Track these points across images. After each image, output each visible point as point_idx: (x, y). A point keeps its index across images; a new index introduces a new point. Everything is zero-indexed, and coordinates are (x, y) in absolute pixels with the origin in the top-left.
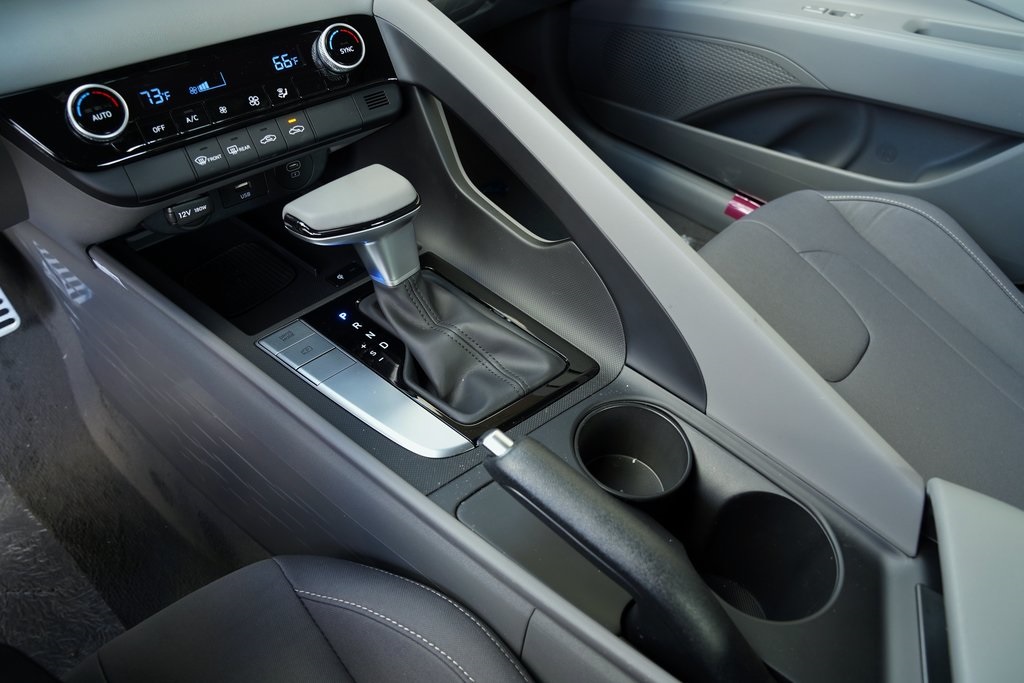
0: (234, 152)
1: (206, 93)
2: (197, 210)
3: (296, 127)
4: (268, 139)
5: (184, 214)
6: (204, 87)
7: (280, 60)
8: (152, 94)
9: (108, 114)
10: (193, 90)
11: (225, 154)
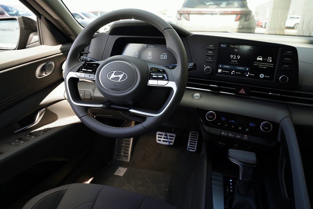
0: (230, 135)
1: (233, 122)
2: (223, 144)
3: (246, 137)
4: (238, 136)
5: (220, 143)
6: (233, 121)
7: (251, 124)
8: (223, 118)
9: (212, 117)
10: (230, 121)
11: (228, 134)
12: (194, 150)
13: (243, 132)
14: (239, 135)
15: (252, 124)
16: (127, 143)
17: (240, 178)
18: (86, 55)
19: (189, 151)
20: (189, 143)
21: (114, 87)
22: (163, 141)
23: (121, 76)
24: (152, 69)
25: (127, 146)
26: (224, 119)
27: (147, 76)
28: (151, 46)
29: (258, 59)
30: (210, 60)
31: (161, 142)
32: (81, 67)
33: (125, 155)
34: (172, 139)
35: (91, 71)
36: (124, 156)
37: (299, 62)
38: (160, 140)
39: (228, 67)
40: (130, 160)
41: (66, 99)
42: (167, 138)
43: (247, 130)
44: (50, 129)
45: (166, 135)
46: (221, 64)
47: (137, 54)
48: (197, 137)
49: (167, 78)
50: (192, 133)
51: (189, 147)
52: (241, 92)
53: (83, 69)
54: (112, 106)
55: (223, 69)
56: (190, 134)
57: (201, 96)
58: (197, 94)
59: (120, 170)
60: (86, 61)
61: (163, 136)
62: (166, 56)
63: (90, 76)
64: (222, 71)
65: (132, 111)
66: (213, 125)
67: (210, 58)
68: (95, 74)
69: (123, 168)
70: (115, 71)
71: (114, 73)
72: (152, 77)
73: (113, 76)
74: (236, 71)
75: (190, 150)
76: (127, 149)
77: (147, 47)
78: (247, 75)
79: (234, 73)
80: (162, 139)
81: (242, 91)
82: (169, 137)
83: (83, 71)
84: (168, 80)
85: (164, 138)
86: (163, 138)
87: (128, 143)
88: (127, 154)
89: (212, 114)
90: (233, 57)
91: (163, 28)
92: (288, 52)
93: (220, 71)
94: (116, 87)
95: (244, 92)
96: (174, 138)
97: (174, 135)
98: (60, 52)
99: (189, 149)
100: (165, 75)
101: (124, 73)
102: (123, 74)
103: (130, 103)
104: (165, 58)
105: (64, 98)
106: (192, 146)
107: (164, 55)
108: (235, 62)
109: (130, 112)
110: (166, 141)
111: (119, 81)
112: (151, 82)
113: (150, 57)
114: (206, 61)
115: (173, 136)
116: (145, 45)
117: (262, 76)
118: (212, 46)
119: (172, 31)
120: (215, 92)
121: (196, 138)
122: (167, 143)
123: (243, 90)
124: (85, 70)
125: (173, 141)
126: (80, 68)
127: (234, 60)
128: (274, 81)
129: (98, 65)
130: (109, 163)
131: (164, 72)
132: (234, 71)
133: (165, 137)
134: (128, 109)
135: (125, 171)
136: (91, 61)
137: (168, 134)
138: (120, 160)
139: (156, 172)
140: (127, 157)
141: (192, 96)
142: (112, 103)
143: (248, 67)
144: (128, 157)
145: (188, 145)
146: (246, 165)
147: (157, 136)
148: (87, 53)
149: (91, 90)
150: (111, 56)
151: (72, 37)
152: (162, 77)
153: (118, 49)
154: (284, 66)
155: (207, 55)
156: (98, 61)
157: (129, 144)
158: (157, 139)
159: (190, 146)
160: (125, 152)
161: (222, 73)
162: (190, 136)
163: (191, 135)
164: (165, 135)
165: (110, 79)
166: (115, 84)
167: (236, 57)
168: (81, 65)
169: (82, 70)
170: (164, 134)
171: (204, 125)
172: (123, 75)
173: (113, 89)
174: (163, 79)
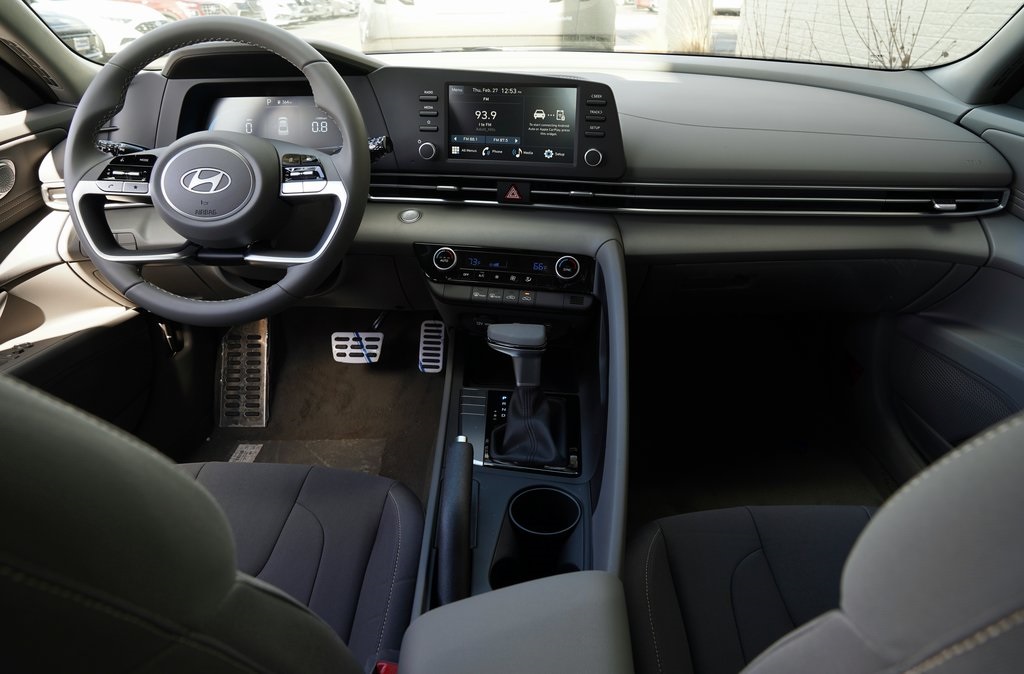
0: (492, 297)
1: (496, 267)
3: (527, 297)
4: (511, 297)
8: (474, 261)
9: (447, 261)
11: (488, 295)
12: (437, 367)
13: (520, 286)
14: (511, 294)
15: (539, 267)
16: (252, 376)
17: (518, 384)
18: (106, 135)
19: (424, 373)
20: (421, 351)
21: (203, 207)
22: (352, 355)
23: (215, 180)
24: (288, 156)
25: (255, 384)
26: (476, 262)
27: (276, 175)
28: (285, 102)
29: (537, 115)
30: (429, 125)
31: (348, 360)
32: (108, 167)
33: (252, 409)
34: (376, 347)
35: (137, 174)
36: (248, 414)
37: (619, 115)
38: (344, 355)
39: (472, 139)
40: (267, 423)
41: (63, 262)
42: (361, 347)
43: (528, 280)
44: (30, 345)
45: (358, 339)
46: (456, 134)
47: (249, 126)
48: (442, 334)
49: (322, 175)
50: (426, 325)
51: (423, 363)
52: (509, 196)
53: (114, 173)
54: (200, 255)
55: (462, 145)
56: (423, 328)
57: (420, 215)
58: (410, 213)
59: (242, 452)
60: (114, 151)
61: (350, 343)
62: (324, 125)
63: (136, 187)
64: (460, 150)
65: (252, 258)
66: (452, 277)
67: (429, 122)
68: (148, 181)
69: (250, 446)
70: (199, 170)
71: (198, 173)
72: (290, 177)
73: (196, 181)
74: (493, 146)
75: (427, 370)
76: (255, 392)
77: (274, 104)
78: (518, 156)
79: (488, 153)
80: (348, 351)
81: (513, 194)
82: (365, 343)
83: (115, 176)
84: (325, 179)
85: (353, 347)
86: (349, 347)
87: (257, 375)
88: (258, 405)
89: (446, 254)
90: (482, 115)
91: (303, 62)
92: (596, 96)
93: (455, 150)
94: (207, 208)
95: (516, 196)
96: (379, 344)
97: (380, 335)
98: (26, 131)
99: (424, 367)
100: (318, 169)
101: (222, 173)
102: (220, 175)
103: (246, 241)
104: (324, 129)
105: (59, 260)
106: (430, 359)
107: (320, 122)
108: (487, 127)
109: (248, 261)
110: (361, 355)
111: (212, 191)
112: (289, 189)
113: (284, 129)
114: (421, 131)
115: (378, 339)
116: (269, 100)
117: (549, 154)
118: (431, 92)
119: (325, 66)
120: (454, 203)
121: (439, 337)
122: (363, 360)
123: (513, 190)
124: (121, 173)
125: (377, 351)
126: (106, 170)
127: (485, 122)
128: (575, 164)
129: (153, 159)
130: (208, 439)
131: (315, 162)
132: (487, 148)
133: (356, 343)
134: (241, 256)
135: (258, 451)
136: (128, 151)
137: (363, 335)
138: (240, 425)
139: (343, 441)
140: (258, 414)
141: (400, 217)
142: (201, 249)
143: (516, 136)
144: (262, 416)
145: (421, 357)
146: (526, 350)
147: (334, 343)
148: (109, 131)
149: (133, 230)
150: (179, 136)
151: (53, 87)
152: (311, 173)
153: (196, 115)
154: (592, 128)
155: (421, 116)
156: (147, 149)
157: (259, 380)
158: (335, 351)
159: (424, 360)
160: (250, 401)
161: (460, 155)
162: (423, 334)
163: (426, 331)
164: (354, 339)
165: (189, 189)
166: (204, 200)
167: (489, 115)
168: (108, 162)
169: (111, 175)
170: (351, 335)
171: (435, 282)
172: (219, 177)
173: (199, 213)
174: (314, 177)
